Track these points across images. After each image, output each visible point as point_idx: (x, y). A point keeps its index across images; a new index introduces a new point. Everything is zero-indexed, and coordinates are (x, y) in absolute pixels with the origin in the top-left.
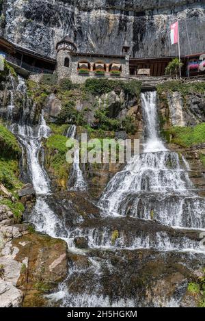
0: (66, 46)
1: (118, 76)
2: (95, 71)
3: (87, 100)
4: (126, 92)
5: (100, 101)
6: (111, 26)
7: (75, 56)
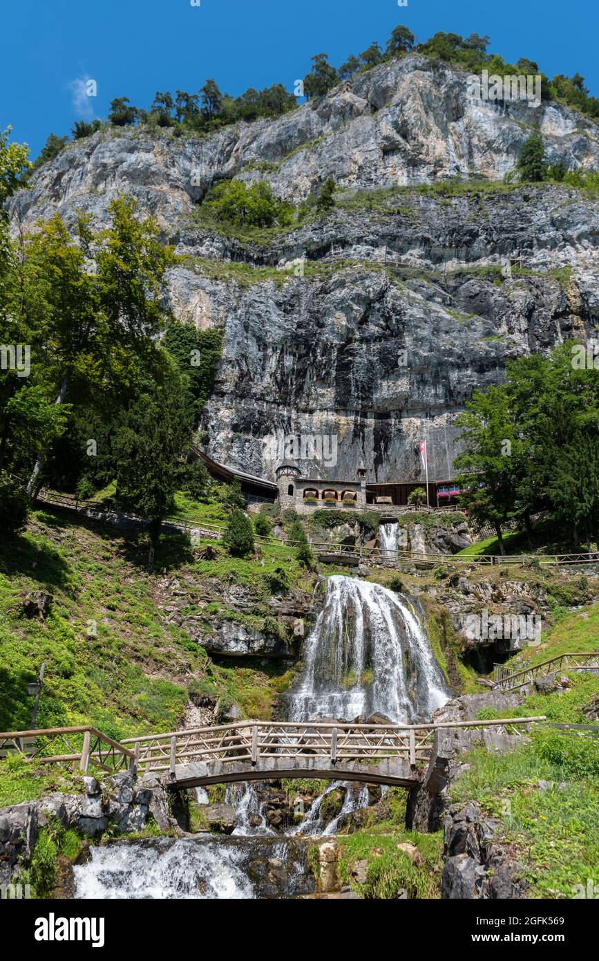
0: (290, 471)
1: (352, 505)
2: (325, 500)
3: (318, 533)
4: (362, 524)
5: (332, 535)
6: (343, 431)
7: (300, 482)
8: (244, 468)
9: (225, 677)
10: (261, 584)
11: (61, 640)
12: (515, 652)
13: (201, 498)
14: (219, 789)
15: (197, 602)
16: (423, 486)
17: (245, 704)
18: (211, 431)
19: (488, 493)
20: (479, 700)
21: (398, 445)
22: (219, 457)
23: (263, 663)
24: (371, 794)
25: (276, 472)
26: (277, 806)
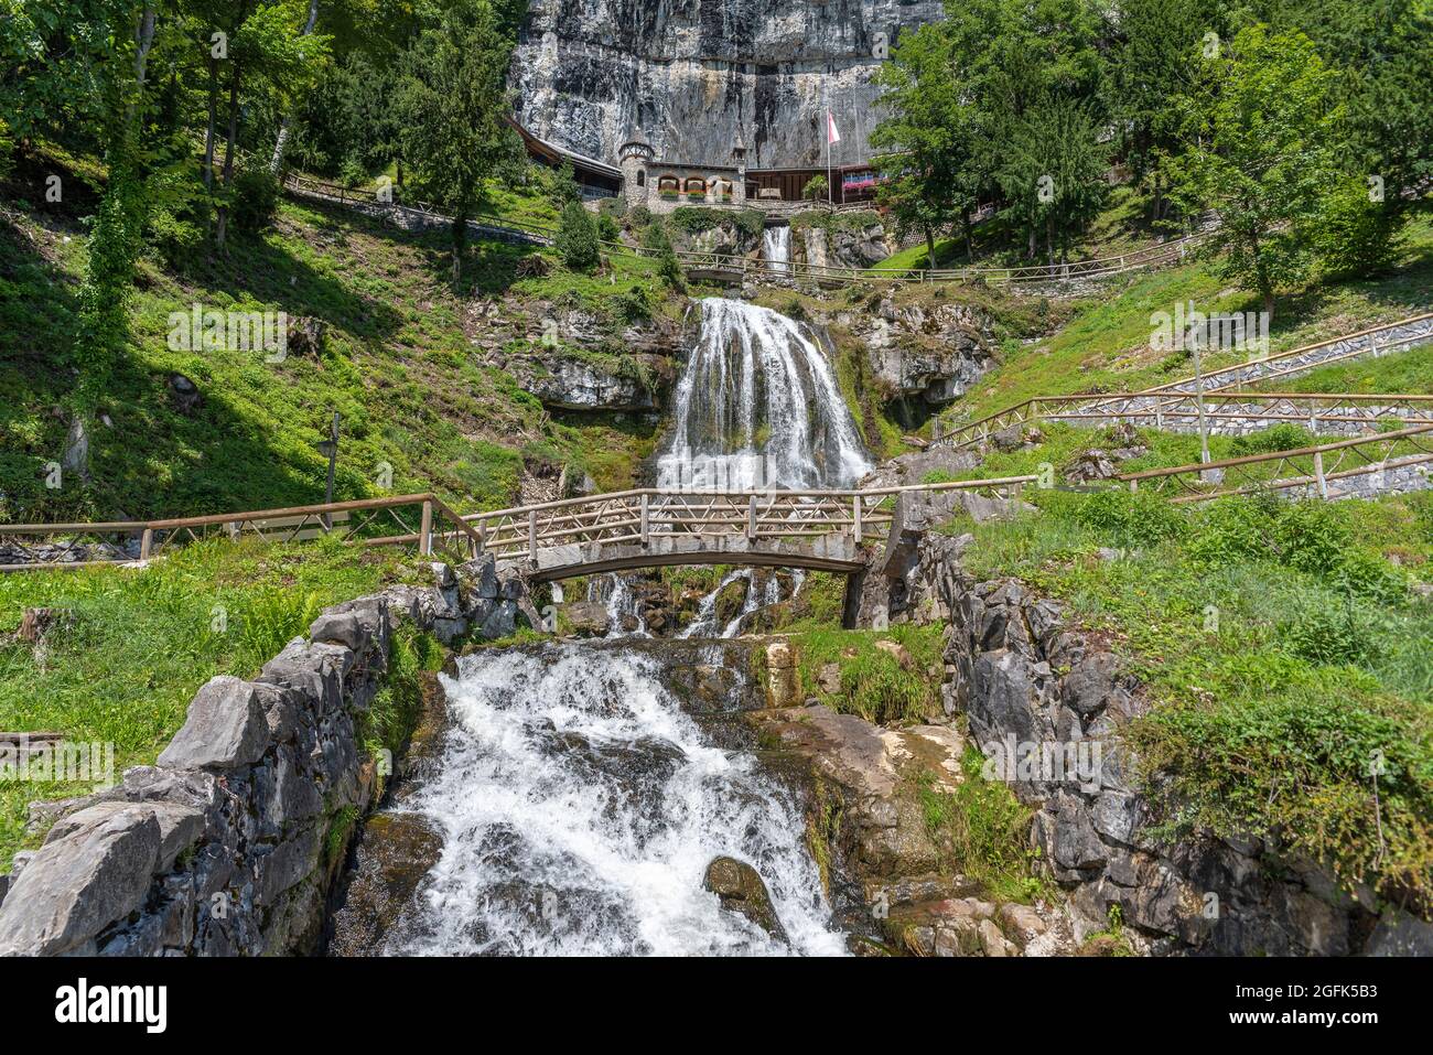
0: (638, 150)
1: (727, 201)
2: (689, 193)
3: (679, 241)
4: (740, 228)
5: (699, 243)
6: (711, 93)
7: (652, 166)
8: (573, 145)
9: (568, 437)
10: (613, 309)
11: (345, 386)
12: (952, 402)
13: (519, 188)
14: (580, 584)
15: (524, 336)
16: (824, 172)
17: (596, 473)
18: (524, 90)
19: (917, 182)
20: (923, 461)
21: (788, 114)
22: (537, 128)
23: (618, 419)
24: (782, 586)
25: (620, 152)
26: (657, 605)
